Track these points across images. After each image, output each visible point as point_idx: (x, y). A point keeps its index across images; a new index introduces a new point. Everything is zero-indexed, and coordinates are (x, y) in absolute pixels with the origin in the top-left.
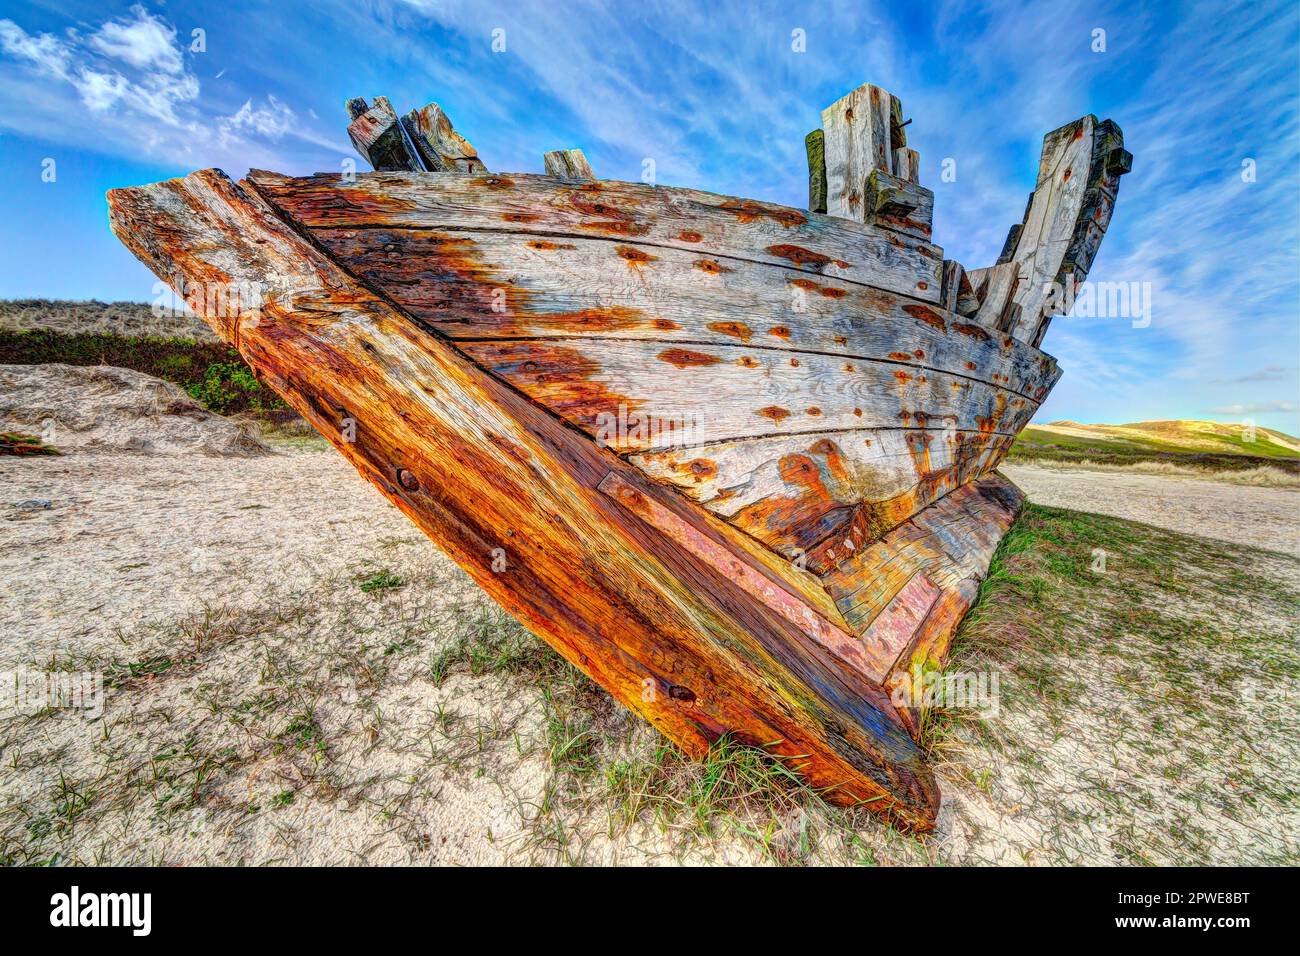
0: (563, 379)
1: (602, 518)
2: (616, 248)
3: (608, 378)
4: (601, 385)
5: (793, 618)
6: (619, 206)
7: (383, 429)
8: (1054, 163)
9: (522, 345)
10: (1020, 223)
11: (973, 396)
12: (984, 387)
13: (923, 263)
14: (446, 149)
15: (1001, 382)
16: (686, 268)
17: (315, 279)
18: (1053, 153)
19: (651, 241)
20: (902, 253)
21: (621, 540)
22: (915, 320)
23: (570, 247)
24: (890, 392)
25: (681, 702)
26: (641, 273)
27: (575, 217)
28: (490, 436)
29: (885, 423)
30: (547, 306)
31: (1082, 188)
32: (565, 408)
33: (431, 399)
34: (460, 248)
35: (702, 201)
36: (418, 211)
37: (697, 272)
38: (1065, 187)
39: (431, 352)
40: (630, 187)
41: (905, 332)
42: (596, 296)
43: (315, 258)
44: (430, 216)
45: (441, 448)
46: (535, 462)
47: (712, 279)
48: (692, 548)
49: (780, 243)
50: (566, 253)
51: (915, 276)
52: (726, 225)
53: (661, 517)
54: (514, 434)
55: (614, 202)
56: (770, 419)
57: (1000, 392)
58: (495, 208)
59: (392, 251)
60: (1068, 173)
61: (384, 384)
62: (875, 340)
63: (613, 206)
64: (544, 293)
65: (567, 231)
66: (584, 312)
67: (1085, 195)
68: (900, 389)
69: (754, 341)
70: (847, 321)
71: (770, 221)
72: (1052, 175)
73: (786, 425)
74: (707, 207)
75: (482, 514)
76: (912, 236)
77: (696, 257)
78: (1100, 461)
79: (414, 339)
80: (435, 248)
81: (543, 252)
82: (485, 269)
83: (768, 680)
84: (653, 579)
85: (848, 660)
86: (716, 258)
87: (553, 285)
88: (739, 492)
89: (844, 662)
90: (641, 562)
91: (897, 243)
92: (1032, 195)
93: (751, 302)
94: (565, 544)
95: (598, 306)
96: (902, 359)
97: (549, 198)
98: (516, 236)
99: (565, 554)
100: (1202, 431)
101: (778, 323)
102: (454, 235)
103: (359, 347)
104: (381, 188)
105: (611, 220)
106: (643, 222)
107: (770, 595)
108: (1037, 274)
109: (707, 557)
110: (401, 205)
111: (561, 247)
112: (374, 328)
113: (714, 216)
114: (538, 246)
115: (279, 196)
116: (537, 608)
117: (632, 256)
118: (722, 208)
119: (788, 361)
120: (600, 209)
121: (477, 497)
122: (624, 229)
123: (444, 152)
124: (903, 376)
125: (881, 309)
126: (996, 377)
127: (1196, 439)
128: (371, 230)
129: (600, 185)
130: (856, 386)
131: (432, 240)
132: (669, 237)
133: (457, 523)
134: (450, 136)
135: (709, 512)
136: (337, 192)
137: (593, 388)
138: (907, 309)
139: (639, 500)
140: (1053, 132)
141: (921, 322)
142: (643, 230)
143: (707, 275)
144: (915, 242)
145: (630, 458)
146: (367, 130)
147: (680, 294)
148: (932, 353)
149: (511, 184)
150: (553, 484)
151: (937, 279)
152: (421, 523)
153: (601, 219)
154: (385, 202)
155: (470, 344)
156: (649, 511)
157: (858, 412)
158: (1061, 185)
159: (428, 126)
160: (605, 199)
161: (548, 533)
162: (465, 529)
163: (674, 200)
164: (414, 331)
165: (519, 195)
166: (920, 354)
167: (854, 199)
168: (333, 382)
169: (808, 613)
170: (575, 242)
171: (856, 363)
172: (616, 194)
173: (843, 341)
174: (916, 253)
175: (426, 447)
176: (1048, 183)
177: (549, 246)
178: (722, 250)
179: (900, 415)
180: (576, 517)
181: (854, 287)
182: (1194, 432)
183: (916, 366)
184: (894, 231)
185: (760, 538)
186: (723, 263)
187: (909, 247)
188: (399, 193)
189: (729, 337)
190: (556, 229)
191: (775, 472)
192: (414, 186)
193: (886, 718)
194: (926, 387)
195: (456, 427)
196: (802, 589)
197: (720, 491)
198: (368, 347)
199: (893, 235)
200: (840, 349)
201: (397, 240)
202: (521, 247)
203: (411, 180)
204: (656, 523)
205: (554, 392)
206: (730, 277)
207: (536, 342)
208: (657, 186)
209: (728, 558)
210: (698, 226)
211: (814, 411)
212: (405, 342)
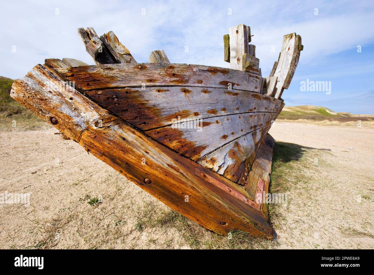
0: (176, 139)
1: (201, 185)
2: (181, 89)
3: (186, 136)
4: (185, 139)
5: (242, 200)
6: (179, 73)
7: (142, 169)
8: (286, 45)
9: (163, 129)
10: (277, 61)
11: (266, 117)
12: (268, 113)
13: (256, 81)
14: (118, 50)
15: (272, 111)
16: (200, 93)
17: (95, 113)
18: (286, 42)
19: (189, 85)
20: (251, 78)
21: (207, 190)
22: (254, 98)
23: (168, 90)
24: (248, 122)
25: (222, 225)
26: (188, 97)
27: (168, 79)
28: (168, 165)
29: (248, 132)
30: (166, 113)
31: (292, 53)
32: (179, 149)
33: (149, 155)
34: (136, 94)
35: (202, 69)
36: (119, 80)
37: (203, 94)
38: (288, 53)
39: (140, 137)
40: (182, 66)
41: (252, 103)
42: (177, 107)
43: (90, 103)
44: (123, 82)
45: (160, 172)
46: (181, 171)
47: (206, 95)
48: (219, 187)
49: (222, 81)
50: (167, 92)
51: (255, 86)
52: (209, 76)
53: (211, 180)
54: (173, 163)
55: (178, 72)
56: (224, 139)
57: (272, 113)
58: (143, 78)
59: (115, 98)
60: (289, 49)
61: (135, 152)
62: (245, 107)
63: (178, 74)
64: (163, 109)
65: (166, 84)
66: (176, 113)
67: (293, 56)
68: (251, 120)
69: (218, 114)
70: (239, 103)
71: (220, 73)
72: (285, 48)
73: (228, 140)
74: (203, 71)
75: (173, 189)
76: (254, 73)
77: (202, 89)
78: (290, 119)
79: (133, 133)
80: (128, 95)
81: (161, 93)
82: (146, 102)
83: (243, 217)
84: (216, 199)
85: (253, 207)
86: (207, 88)
87: (166, 105)
88: (223, 166)
89: (253, 208)
90: (212, 194)
91: (250, 76)
92: (280, 53)
93: (216, 102)
94: (198, 194)
95: (179, 111)
96: (251, 111)
97: (159, 72)
98: (152, 88)
99: (198, 197)
100: (312, 108)
101: (223, 107)
102: (133, 89)
103: (121, 139)
104: (104, 71)
105: (178, 79)
106: (187, 79)
107: (236, 195)
108: (281, 77)
109: (222, 188)
110: (113, 78)
111: (165, 91)
112: (121, 130)
113: (205, 74)
114: (159, 91)
115: (68, 77)
116: (185, 209)
117: (185, 91)
118: (208, 71)
119: (226, 119)
120: (174, 75)
121: (172, 185)
122: (182, 82)
123: (118, 52)
124: (251, 116)
125: (247, 97)
126: (271, 110)
127: (311, 111)
128: (107, 90)
129: (173, 66)
130: (241, 123)
131: (127, 92)
132: (194, 83)
133: (163, 191)
134: (119, 45)
135: (218, 174)
136: (90, 74)
137: (183, 140)
138: (252, 95)
139: (205, 176)
140: (286, 35)
141: (256, 99)
142: (187, 81)
143: (205, 94)
144: (255, 75)
145: (198, 162)
146: (94, 47)
147: (199, 102)
148: (258, 107)
149: (146, 67)
150: (188, 177)
151: (260, 85)
152: (150, 192)
153: (175, 79)
154: (107, 77)
155: (149, 132)
156: (207, 178)
157: (242, 130)
158: (287, 52)
159: (110, 40)
160: (175, 71)
161: (193, 192)
162: (165, 192)
163: (195, 70)
164: (133, 130)
165: (150, 72)
166: (255, 108)
167: (238, 60)
168: (123, 155)
169: (244, 198)
170: (169, 88)
171: (241, 115)
172: (178, 69)
173: (238, 109)
174: (255, 78)
175: (156, 173)
176: (284, 50)
177: (162, 91)
178: (208, 86)
179: (250, 128)
180: (196, 186)
181: (241, 91)
182: (310, 109)
183: (254, 112)
184: (250, 72)
185: (230, 179)
186: (209, 89)
187: (253, 77)
188: (111, 73)
189: (212, 115)
190: (163, 84)
191: (228, 156)
192: (115, 70)
193: (262, 219)
194: (256, 118)
195: (159, 164)
196: (241, 191)
197: (219, 167)
198: (124, 139)
199: (250, 73)
200: (237, 112)
201: (115, 93)
202: (154, 93)
203: (114, 68)
204: (210, 182)
205: (174, 144)
206: (211, 94)
207: (166, 127)
208: (190, 65)
209: (227, 188)
210: (201, 78)
211: (233, 134)
212: (132, 135)
